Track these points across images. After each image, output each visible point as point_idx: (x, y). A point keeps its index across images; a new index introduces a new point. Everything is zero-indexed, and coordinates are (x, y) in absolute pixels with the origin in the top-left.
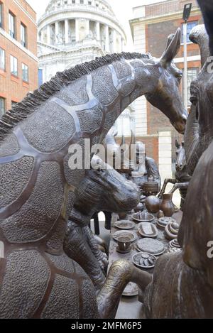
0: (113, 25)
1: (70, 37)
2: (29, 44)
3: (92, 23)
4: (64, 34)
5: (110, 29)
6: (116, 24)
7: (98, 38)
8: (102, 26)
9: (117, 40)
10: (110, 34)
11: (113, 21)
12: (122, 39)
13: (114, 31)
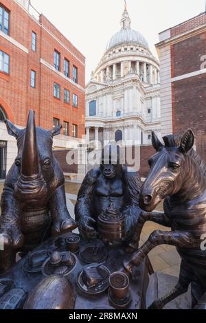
0: (150, 62)
1: (117, 76)
2: (79, 80)
3: (134, 63)
4: (112, 74)
5: (147, 65)
6: (152, 60)
7: (138, 73)
8: (141, 63)
9: (153, 72)
10: (147, 68)
11: (150, 59)
12: (158, 71)
13: (151, 66)
